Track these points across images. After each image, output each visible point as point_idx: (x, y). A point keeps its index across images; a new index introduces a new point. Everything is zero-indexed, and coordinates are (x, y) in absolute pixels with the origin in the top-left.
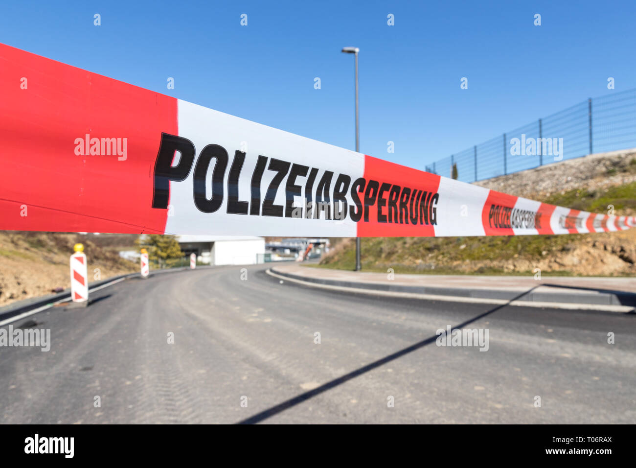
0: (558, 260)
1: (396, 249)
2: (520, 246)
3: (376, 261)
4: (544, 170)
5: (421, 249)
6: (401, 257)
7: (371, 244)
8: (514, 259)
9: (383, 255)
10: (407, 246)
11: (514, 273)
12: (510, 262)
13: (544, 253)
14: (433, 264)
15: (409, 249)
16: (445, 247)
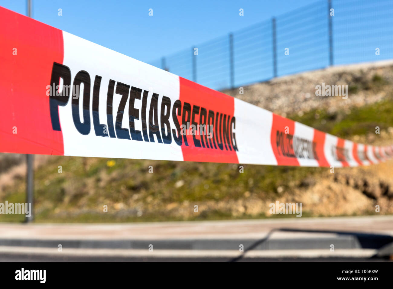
0: (297, 198)
1: (85, 190)
2: (251, 182)
3: (55, 207)
4: (278, 84)
5: (123, 188)
6: (94, 201)
7: (47, 182)
8: (245, 199)
9: (67, 199)
10: (102, 184)
11: (246, 216)
12: (240, 202)
13: (280, 190)
14: (139, 209)
15: (104, 188)
16: (155, 185)
